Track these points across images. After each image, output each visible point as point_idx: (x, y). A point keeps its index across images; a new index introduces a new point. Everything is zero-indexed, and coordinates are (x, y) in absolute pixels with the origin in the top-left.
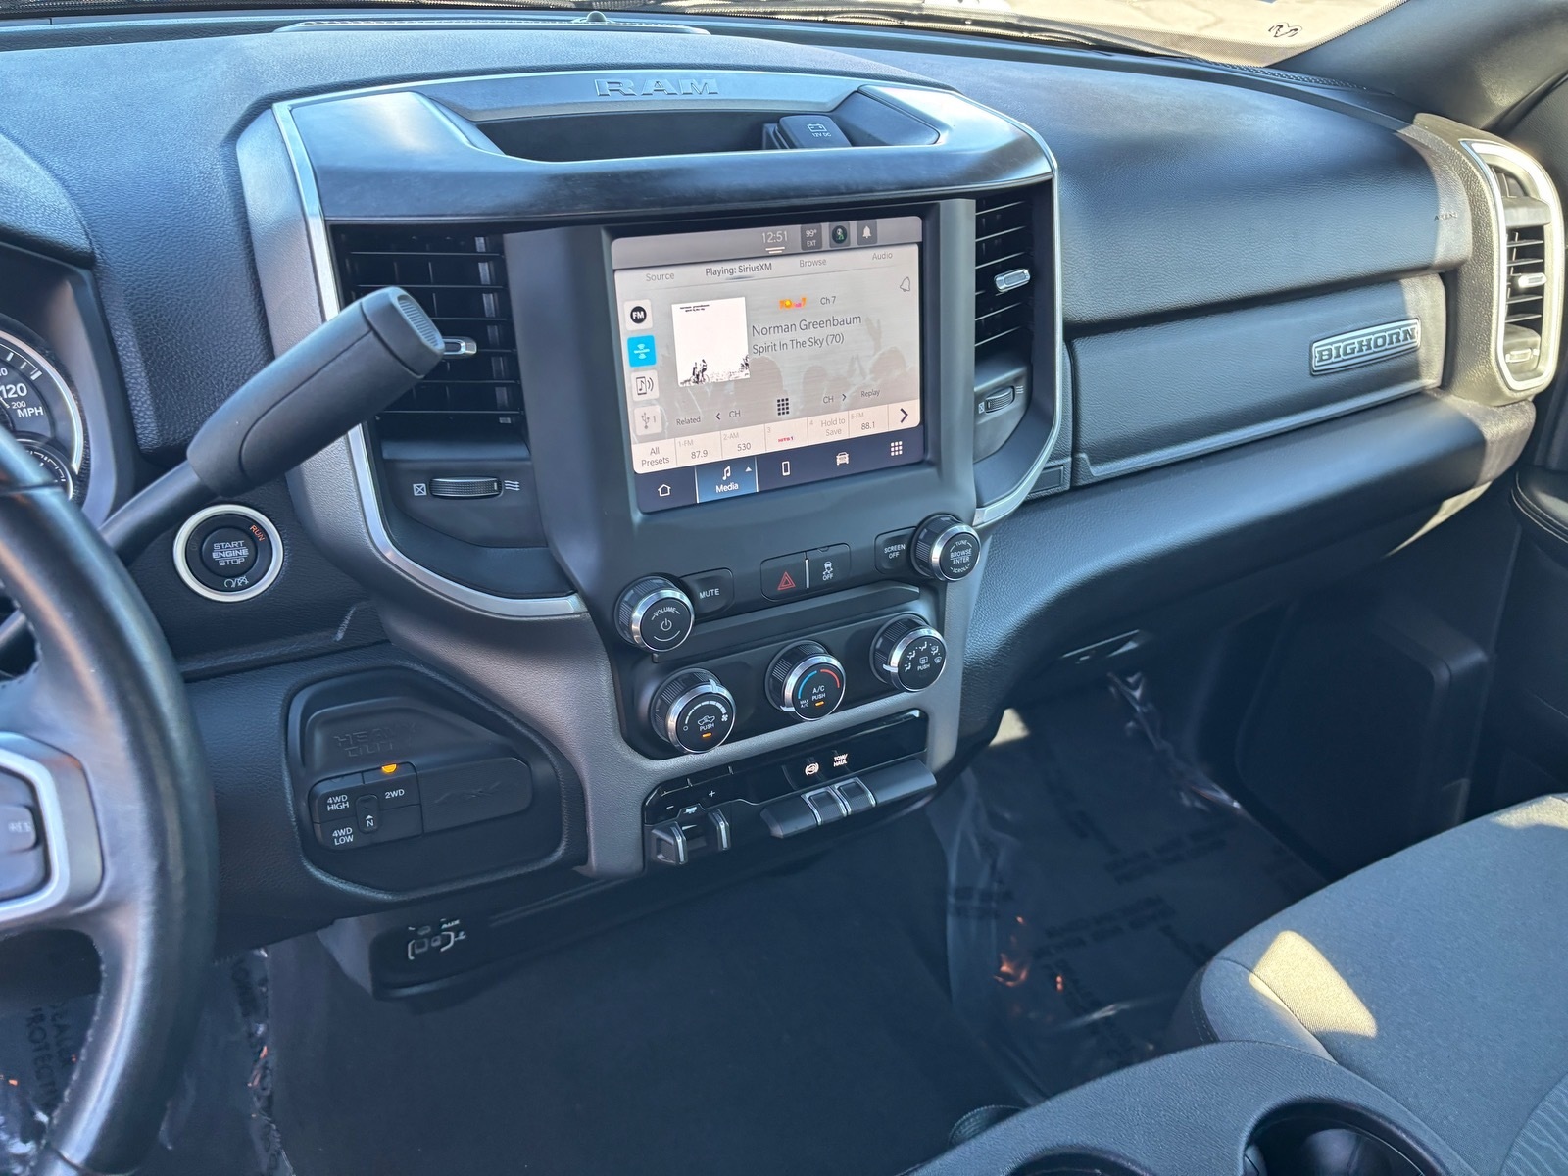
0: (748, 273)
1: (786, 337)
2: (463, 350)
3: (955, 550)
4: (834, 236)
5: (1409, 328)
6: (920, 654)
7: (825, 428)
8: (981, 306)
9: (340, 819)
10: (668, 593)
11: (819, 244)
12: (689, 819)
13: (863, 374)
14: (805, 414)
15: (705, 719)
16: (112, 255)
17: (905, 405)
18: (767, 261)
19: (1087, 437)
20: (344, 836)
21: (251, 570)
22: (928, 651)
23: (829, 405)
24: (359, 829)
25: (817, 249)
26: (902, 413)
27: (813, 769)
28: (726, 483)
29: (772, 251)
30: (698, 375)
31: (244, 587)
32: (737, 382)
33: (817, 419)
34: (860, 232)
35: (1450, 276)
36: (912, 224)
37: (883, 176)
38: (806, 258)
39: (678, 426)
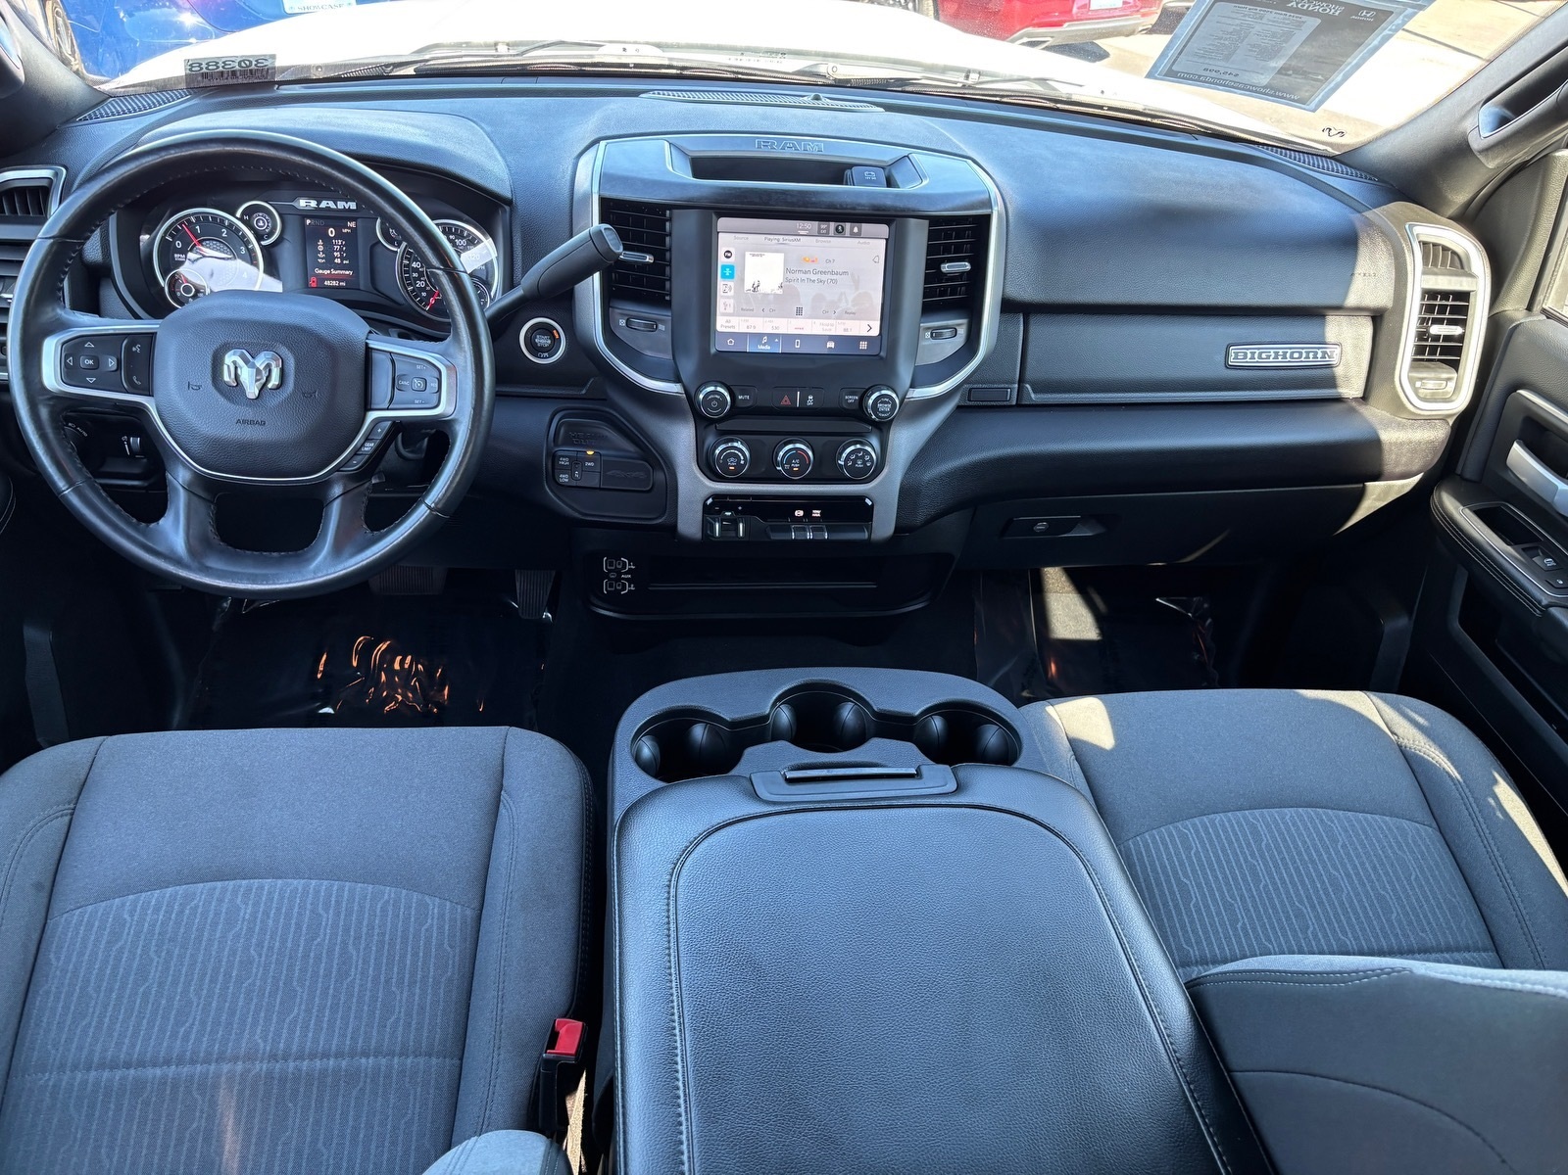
0: (787, 242)
1: (804, 276)
2: (647, 260)
3: (882, 402)
4: (837, 229)
5: (1328, 350)
6: (857, 458)
7: (822, 327)
8: (928, 279)
9: (564, 469)
10: (719, 389)
11: (828, 232)
12: (727, 519)
13: (847, 301)
14: (811, 317)
15: (732, 459)
16: (519, 202)
17: (871, 323)
18: (798, 237)
19: (1029, 374)
20: (564, 478)
21: (551, 350)
22: (862, 457)
23: (825, 315)
24: (572, 476)
25: (827, 235)
26: (869, 326)
27: (799, 513)
28: (765, 344)
29: (802, 232)
30: (755, 289)
31: (546, 358)
32: (775, 294)
33: (818, 321)
34: (852, 229)
35: (1377, 317)
36: (883, 229)
37: (864, 201)
38: (819, 238)
39: (743, 311)
